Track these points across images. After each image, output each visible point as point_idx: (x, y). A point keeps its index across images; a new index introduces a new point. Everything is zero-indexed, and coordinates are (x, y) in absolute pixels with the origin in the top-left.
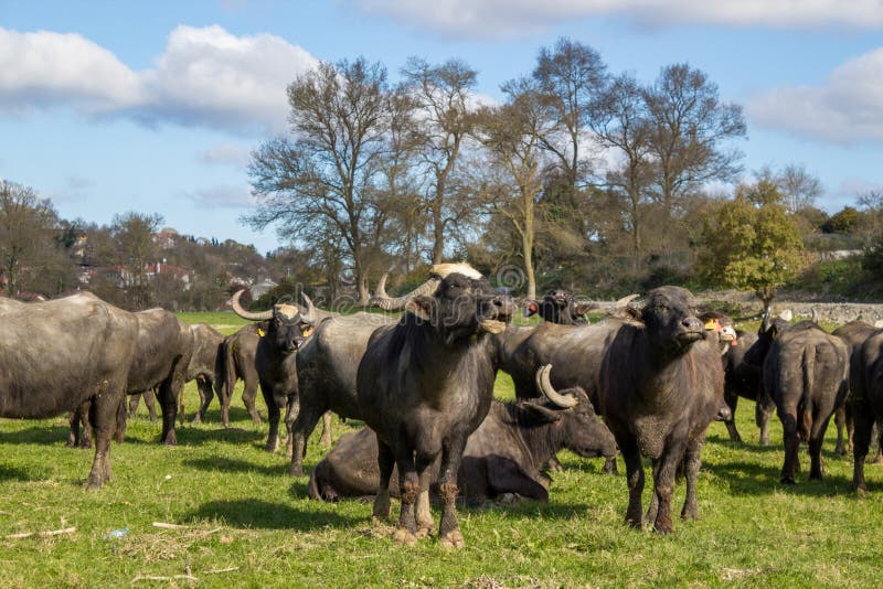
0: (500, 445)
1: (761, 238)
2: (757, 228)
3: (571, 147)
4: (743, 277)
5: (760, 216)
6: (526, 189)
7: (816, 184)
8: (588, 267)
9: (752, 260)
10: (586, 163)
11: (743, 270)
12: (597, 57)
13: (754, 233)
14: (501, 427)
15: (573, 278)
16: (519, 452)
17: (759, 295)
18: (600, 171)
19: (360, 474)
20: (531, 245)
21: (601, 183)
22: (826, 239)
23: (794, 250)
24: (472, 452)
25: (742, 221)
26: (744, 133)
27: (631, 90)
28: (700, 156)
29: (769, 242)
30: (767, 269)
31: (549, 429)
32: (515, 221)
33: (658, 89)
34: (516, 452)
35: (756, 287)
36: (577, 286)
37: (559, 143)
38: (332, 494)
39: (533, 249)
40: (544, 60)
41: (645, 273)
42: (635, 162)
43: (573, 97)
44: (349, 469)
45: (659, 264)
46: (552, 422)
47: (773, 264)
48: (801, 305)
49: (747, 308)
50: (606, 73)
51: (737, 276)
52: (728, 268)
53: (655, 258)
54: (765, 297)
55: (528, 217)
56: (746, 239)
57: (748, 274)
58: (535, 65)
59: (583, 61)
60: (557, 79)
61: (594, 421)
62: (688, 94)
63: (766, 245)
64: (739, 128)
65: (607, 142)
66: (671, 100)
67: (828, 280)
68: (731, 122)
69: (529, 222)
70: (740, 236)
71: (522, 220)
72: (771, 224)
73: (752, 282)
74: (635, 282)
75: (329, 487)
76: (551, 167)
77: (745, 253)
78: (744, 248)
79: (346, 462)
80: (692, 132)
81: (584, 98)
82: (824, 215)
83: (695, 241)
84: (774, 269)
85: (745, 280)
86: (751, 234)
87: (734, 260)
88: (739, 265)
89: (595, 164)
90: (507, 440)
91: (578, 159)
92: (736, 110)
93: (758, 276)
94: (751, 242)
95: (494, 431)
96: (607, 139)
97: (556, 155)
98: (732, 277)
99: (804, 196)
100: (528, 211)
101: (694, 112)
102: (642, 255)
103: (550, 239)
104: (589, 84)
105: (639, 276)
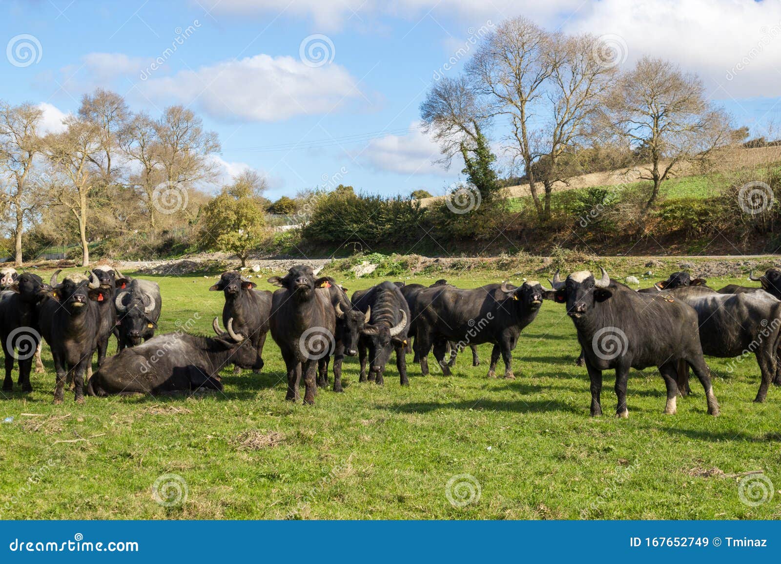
0: (196, 360)
1: (239, 220)
2: (237, 213)
3: (106, 160)
4: (228, 244)
5: (239, 206)
6: (81, 188)
7: (263, 183)
8: (120, 238)
9: (233, 233)
10: (117, 170)
11: (229, 240)
12: (122, 101)
13: (235, 216)
14: (196, 349)
15: (111, 246)
16: (206, 363)
17: (239, 256)
18: (126, 175)
19: (120, 380)
20: (85, 226)
21: (126, 184)
22: (275, 218)
23: (259, 227)
24: (181, 365)
25: (228, 208)
26: (219, 151)
27: (147, 122)
28: (191, 165)
29: (244, 222)
30: (243, 239)
31: (227, 353)
32: (74, 210)
33: (163, 122)
34: (205, 364)
35: (236, 250)
36: (114, 251)
37: (98, 157)
38: (103, 393)
39: (86, 229)
40: (86, 102)
41: (159, 242)
42: (149, 171)
43: (107, 127)
44: (112, 377)
45: (168, 236)
46: (229, 349)
47: (247, 235)
48: (266, 262)
49: (231, 264)
50: (128, 111)
51: (225, 244)
52: (219, 239)
53: (165, 232)
54: (243, 257)
55: (82, 208)
56: (230, 220)
57: (232, 243)
58: (80, 105)
59: (112, 103)
60: (95, 115)
61: (251, 349)
62: (183, 126)
63: (242, 224)
64: (216, 148)
65: (130, 156)
66: (172, 129)
67: (279, 245)
68: (211, 143)
69: (83, 211)
70: (226, 218)
71: (79, 209)
72: (245, 210)
73: (234, 247)
74: (153, 249)
75: (101, 389)
76: (93, 173)
77: (229, 229)
78: (229, 226)
79: (111, 373)
80: (186, 150)
81: (114, 128)
82: (268, 202)
83: (192, 221)
84: (248, 239)
85: (230, 246)
86: (234, 217)
87: (223, 234)
88: (225, 237)
89: (123, 171)
90: (199, 357)
91: (111, 167)
92: (214, 136)
93: (238, 244)
94: (233, 222)
95: (191, 352)
96: (131, 155)
97: (96, 165)
98: (221, 244)
99: (256, 190)
100: (83, 203)
101: (186, 137)
102: (157, 231)
103: (96, 221)
104: (117, 118)
105: (156, 244)
